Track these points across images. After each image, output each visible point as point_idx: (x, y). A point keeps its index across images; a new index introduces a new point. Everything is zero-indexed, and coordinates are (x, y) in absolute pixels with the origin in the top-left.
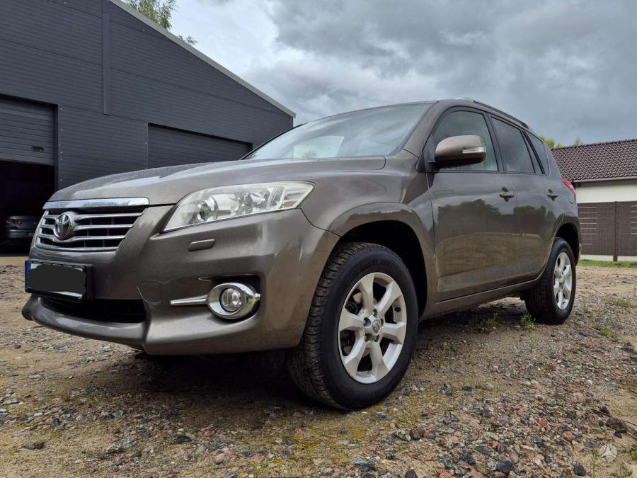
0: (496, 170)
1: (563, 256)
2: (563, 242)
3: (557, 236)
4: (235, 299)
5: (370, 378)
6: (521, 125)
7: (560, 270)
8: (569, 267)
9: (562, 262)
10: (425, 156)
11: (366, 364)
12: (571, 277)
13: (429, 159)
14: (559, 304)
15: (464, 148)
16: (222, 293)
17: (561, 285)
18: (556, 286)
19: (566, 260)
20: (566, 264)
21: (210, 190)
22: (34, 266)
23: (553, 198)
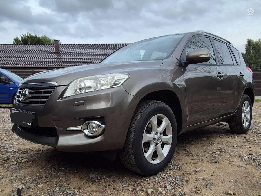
0: (215, 64)
1: (246, 103)
2: (246, 96)
3: (244, 93)
4: (94, 128)
5: (157, 161)
6: (227, 42)
7: (245, 109)
8: (249, 107)
9: (246, 105)
10: (182, 59)
11: (155, 155)
12: (250, 112)
13: (183, 60)
14: (244, 125)
15: (200, 55)
16: (88, 125)
17: (245, 116)
18: (243, 116)
19: (248, 104)
20: (248, 106)
21: (82, 78)
22: (13, 112)
23: (242, 76)
